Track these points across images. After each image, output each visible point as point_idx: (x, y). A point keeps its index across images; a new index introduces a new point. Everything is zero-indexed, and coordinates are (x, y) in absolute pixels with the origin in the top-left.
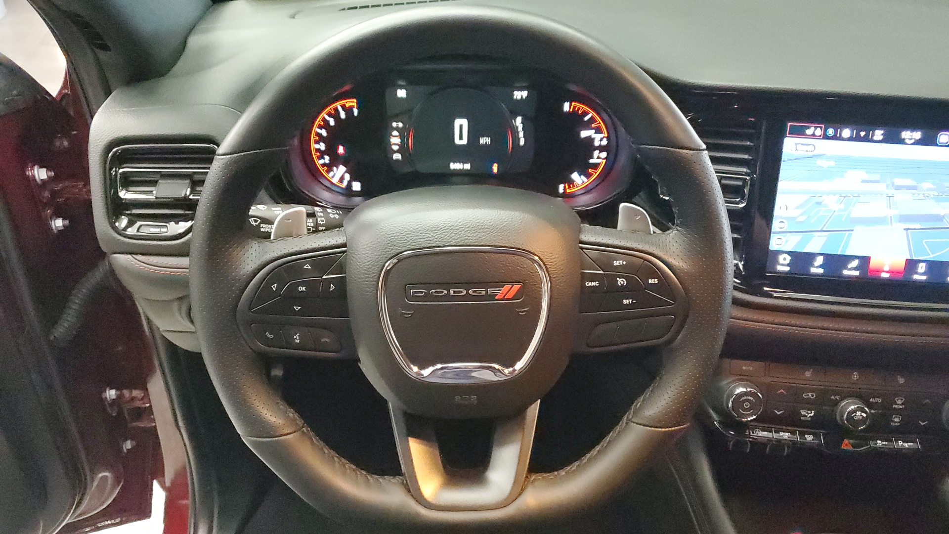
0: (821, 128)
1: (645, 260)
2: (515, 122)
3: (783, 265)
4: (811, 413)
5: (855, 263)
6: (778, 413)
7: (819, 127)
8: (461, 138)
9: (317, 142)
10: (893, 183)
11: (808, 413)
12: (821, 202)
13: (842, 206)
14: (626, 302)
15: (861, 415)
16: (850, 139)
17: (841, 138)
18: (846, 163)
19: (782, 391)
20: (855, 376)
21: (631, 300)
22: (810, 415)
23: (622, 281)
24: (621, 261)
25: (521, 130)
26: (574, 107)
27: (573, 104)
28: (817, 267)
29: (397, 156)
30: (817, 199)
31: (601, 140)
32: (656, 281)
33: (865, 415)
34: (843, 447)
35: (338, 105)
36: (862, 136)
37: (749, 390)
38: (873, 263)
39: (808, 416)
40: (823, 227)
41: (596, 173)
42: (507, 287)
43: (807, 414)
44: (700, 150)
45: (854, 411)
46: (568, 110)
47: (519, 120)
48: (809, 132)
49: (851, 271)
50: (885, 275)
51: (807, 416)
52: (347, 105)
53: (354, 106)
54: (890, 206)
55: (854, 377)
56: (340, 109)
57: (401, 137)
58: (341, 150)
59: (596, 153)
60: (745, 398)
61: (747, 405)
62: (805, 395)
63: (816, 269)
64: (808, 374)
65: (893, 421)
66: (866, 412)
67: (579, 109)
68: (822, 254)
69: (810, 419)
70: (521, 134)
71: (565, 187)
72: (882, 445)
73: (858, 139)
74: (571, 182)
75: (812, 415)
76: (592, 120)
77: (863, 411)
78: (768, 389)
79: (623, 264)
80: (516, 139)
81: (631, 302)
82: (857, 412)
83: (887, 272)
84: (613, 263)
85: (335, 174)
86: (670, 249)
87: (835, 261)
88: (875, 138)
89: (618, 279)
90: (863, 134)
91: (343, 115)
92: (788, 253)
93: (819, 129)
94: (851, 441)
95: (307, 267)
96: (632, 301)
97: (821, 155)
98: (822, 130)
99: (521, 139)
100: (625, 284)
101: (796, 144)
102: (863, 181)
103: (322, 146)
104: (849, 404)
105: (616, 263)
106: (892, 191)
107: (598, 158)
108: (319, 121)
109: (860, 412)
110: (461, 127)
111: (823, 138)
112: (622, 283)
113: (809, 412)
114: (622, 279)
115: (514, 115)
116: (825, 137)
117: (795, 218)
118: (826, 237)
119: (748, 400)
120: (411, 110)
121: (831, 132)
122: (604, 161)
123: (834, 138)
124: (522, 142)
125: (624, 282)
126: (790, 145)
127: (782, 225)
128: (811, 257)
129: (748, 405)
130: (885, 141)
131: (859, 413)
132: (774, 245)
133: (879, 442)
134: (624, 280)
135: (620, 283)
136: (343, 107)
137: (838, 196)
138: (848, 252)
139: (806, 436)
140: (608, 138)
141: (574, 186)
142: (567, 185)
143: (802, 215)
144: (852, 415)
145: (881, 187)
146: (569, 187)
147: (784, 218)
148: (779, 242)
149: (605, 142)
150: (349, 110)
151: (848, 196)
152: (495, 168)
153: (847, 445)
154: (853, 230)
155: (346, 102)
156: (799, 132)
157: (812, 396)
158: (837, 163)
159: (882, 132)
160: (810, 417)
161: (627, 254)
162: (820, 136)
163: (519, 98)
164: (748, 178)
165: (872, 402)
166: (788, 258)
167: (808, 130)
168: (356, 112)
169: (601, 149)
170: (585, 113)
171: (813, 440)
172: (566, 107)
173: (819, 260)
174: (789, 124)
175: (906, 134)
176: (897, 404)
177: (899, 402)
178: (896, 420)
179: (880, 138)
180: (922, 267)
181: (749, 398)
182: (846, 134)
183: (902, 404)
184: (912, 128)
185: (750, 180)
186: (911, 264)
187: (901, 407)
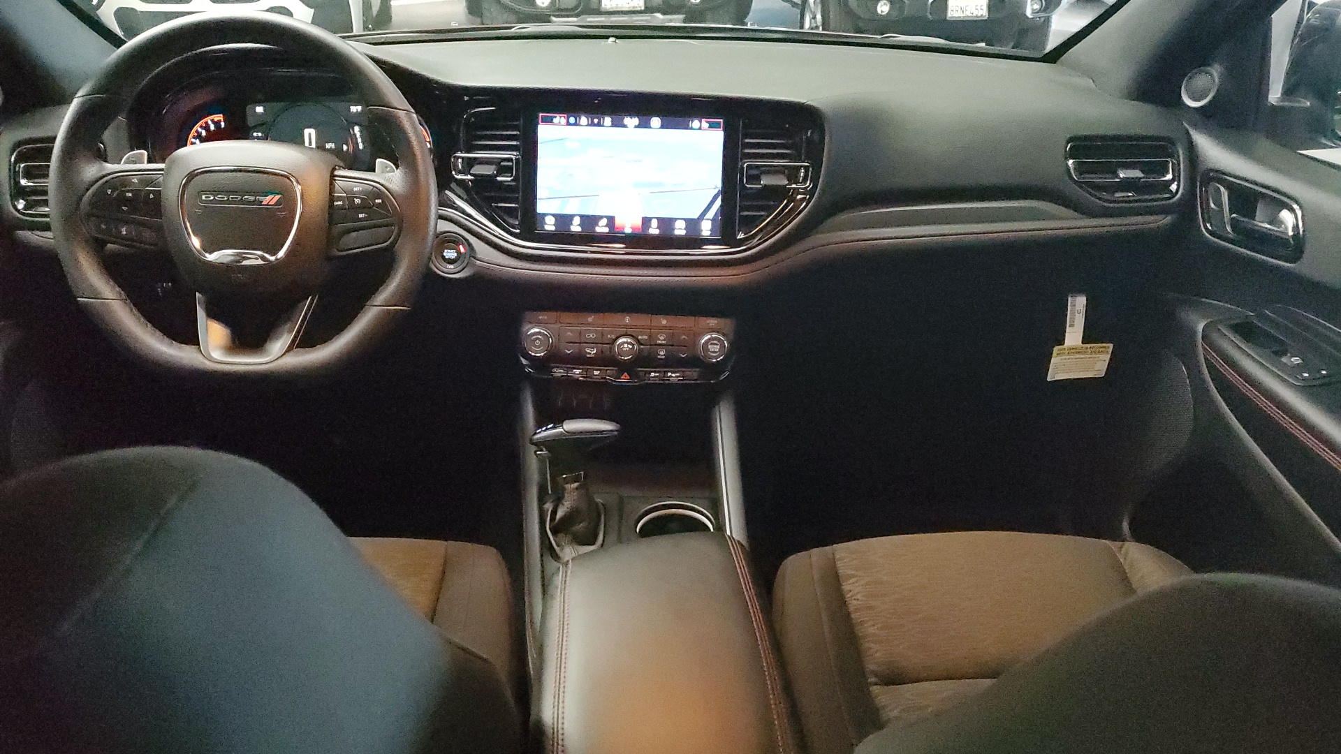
0: (564, 117)
1: (373, 186)
2: (353, 131)
3: (550, 225)
4: (594, 350)
5: (604, 222)
6: (569, 352)
10: (625, 158)
12: (573, 174)
14: (361, 216)
15: (628, 347)
16: (587, 125)
17: (580, 125)
18: (587, 145)
19: (570, 333)
20: (627, 319)
22: (593, 352)
23: (358, 201)
24: (359, 188)
30: (569, 172)
32: (381, 202)
33: (631, 347)
37: (538, 330)
38: (618, 222)
39: (592, 354)
40: (577, 193)
42: (271, 196)
43: (591, 352)
45: (623, 344)
47: (357, 129)
48: (556, 120)
49: (601, 228)
50: (627, 230)
51: (590, 354)
52: (216, 119)
54: (624, 176)
56: (210, 122)
60: (536, 337)
62: (589, 337)
63: (576, 227)
64: (590, 319)
65: (659, 355)
66: (632, 344)
68: (579, 215)
69: (594, 357)
70: (359, 140)
72: (655, 377)
73: (593, 124)
75: (595, 352)
77: (629, 343)
78: (559, 333)
79: (360, 190)
81: (364, 216)
83: (629, 228)
84: (355, 189)
86: (392, 180)
87: (590, 221)
88: (606, 124)
89: (355, 200)
90: (596, 121)
91: (212, 127)
92: (553, 215)
93: (563, 118)
95: (135, 180)
97: (568, 138)
98: (565, 119)
100: (360, 204)
101: (547, 130)
102: (602, 157)
106: (624, 164)
108: (193, 133)
110: (310, 134)
111: (567, 125)
113: (592, 350)
116: (569, 124)
117: (554, 186)
118: (581, 202)
121: (572, 120)
123: (575, 124)
124: (361, 147)
126: (544, 131)
127: (544, 193)
128: (571, 217)
129: (539, 343)
130: (613, 125)
131: (626, 345)
132: (541, 208)
133: (652, 374)
134: (360, 201)
135: (357, 203)
136: (213, 121)
137: (584, 169)
138: (599, 213)
139: (594, 372)
143: (558, 183)
144: (621, 347)
145: (616, 161)
147: (546, 187)
148: (544, 206)
150: (217, 124)
154: (598, 196)
155: (214, 117)
156: (549, 121)
157: (593, 336)
158: (580, 144)
159: (610, 119)
160: (594, 354)
161: (363, 184)
162: (565, 123)
163: (355, 111)
165: (640, 339)
166: (553, 219)
167: (559, 119)
168: (223, 124)
171: (599, 375)
173: (577, 220)
174: (541, 115)
175: (627, 120)
176: (659, 339)
177: (662, 338)
178: (662, 353)
179: (610, 124)
180: (654, 223)
181: (539, 337)
182: (584, 120)
183: (664, 340)
184: (631, 115)
185: (516, 159)
186: (646, 221)
187: (664, 342)
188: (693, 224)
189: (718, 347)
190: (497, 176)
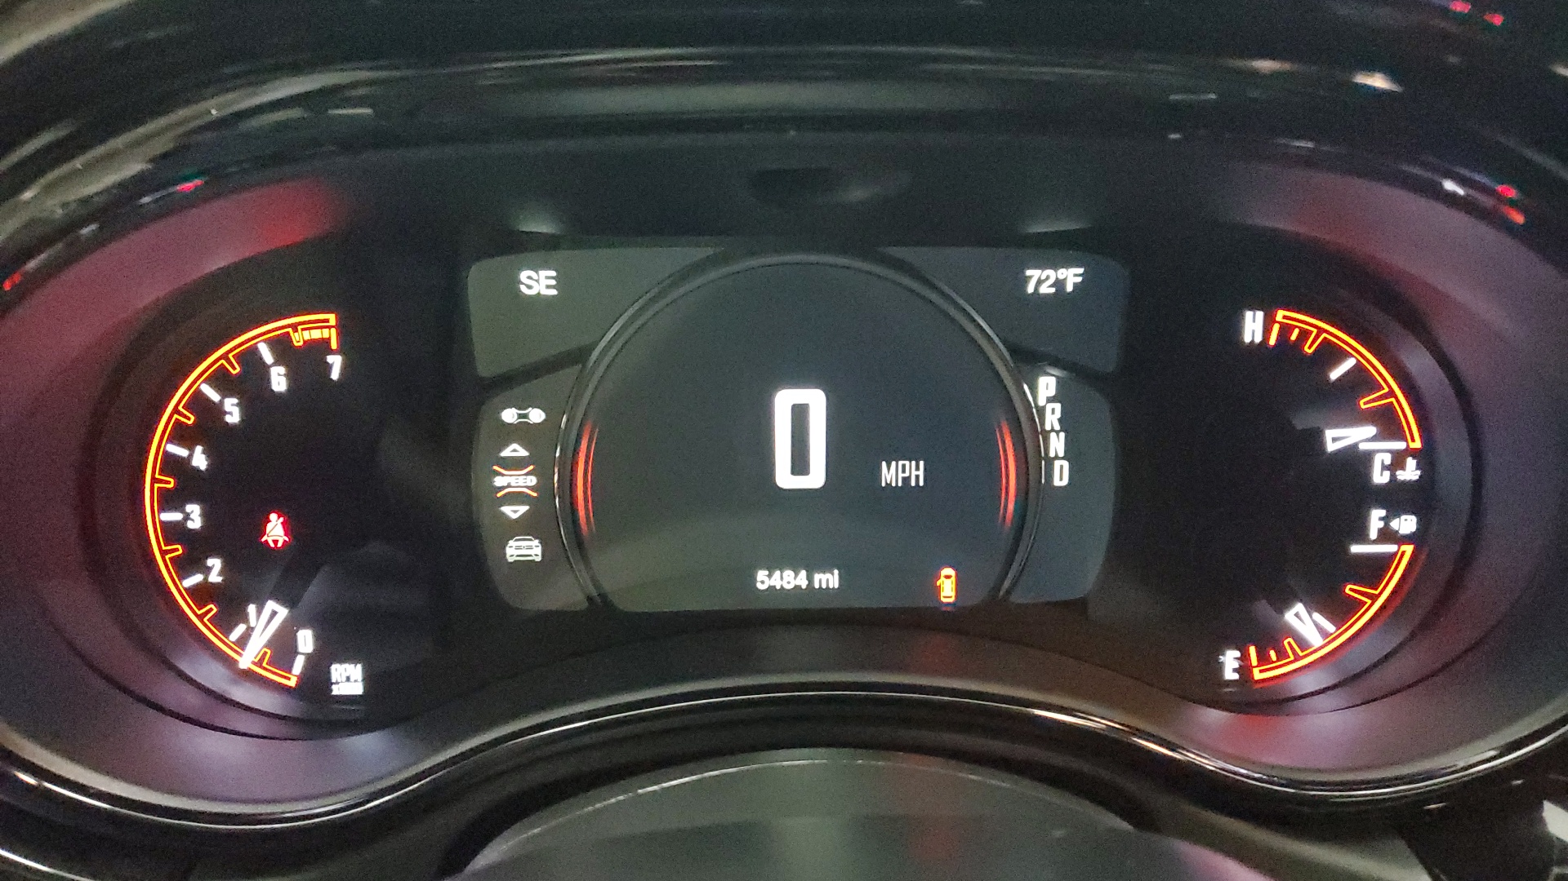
8: (800, 465)
9: (168, 500)
25: (1057, 427)
26: (1285, 330)
27: (1280, 314)
29: (524, 549)
31: (1398, 461)
35: (259, 339)
41: (1374, 598)
46: (1258, 339)
47: (1047, 385)
52: (298, 339)
53: (327, 341)
56: (266, 354)
57: (538, 463)
58: (275, 531)
59: (1376, 518)
67: (1304, 334)
70: (1057, 445)
71: (1245, 657)
74: (1270, 639)
76: (1360, 381)
80: (1032, 460)
85: (250, 630)
91: (278, 380)
99: (1057, 464)
103: (195, 516)
107: (1386, 535)
108: (177, 410)
110: (800, 420)
115: (1029, 361)
120: (578, 356)
122: (1409, 549)
124: (1061, 475)
136: (281, 346)
140: (1426, 458)
141: (1282, 654)
142: (1252, 650)
146: (1263, 659)
149: (1410, 472)
150: (305, 361)
152: (947, 588)
155: (294, 327)
163: (1047, 292)
168: (335, 364)
169: (1396, 498)
170: (1330, 353)
172: (1252, 326)
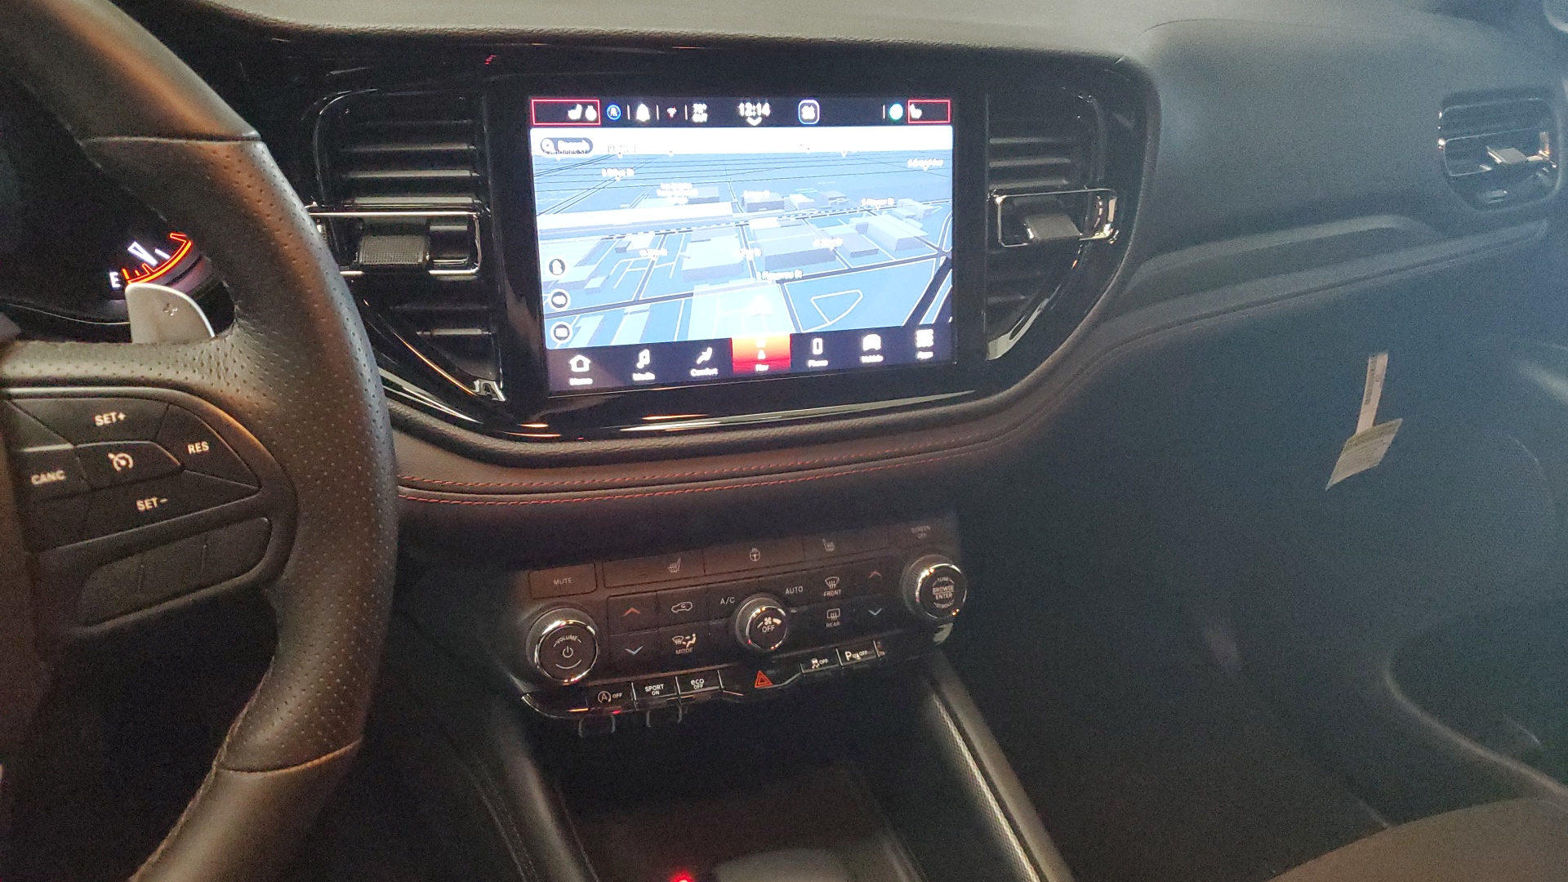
0: (594, 105)
1: (167, 401)
3: (580, 376)
4: (691, 639)
5: (707, 355)
6: (634, 653)
7: (591, 104)
10: (743, 199)
11: (687, 641)
12: (625, 248)
13: (664, 252)
14: (143, 505)
15: (773, 623)
16: (652, 123)
17: (634, 123)
18: (653, 170)
19: (632, 609)
20: (755, 555)
21: (154, 500)
22: (689, 642)
23: (123, 458)
24: (113, 414)
28: (643, 371)
30: (618, 244)
32: (206, 447)
33: (778, 621)
34: (758, 685)
36: (672, 115)
37: (571, 622)
38: (739, 348)
39: (687, 646)
40: (638, 295)
43: (684, 643)
44: (242, 139)
45: (761, 618)
48: (574, 114)
49: (703, 370)
50: (761, 368)
51: (684, 647)
54: (746, 243)
55: (753, 558)
60: (562, 639)
61: (568, 652)
62: (675, 609)
63: (642, 374)
64: (674, 569)
65: (829, 621)
66: (779, 616)
68: (647, 346)
69: (691, 650)
71: (122, 276)
72: (821, 666)
73: (664, 122)
75: (693, 641)
77: (775, 614)
78: (606, 615)
79: (118, 420)
81: (155, 504)
82: (766, 619)
83: (763, 362)
84: (95, 422)
86: (227, 370)
87: (672, 355)
88: (696, 118)
89: (111, 456)
90: (672, 111)
92: (584, 351)
93: (590, 109)
94: (770, 672)
96: (158, 501)
97: (607, 157)
98: (596, 110)
100: (131, 466)
101: (555, 141)
102: (692, 202)
104: (752, 608)
105: (101, 420)
106: (743, 215)
109: (770, 618)
111: (603, 125)
112: (123, 463)
113: (688, 637)
114: (121, 455)
116: (605, 122)
117: (584, 283)
118: (648, 313)
119: (569, 643)
121: (614, 111)
123: (623, 122)
125: (127, 460)
126: (540, 138)
127: (560, 300)
128: (628, 353)
129: (570, 651)
130: (712, 122)
131: (768, 621)
132: (553, 342)
133: (815, 661)
134: (127, 456)
135: (119, 465)
137: (652, 234)
138: (692, 336)
139: (693, 682)
141: (142, 272)
142: (124, 271)
143: (592, 276)
144: (759, 626)
145: (723, 209)
146: (133, 276)
147: (562, 286)
148: (562, 332)
151: (672, 231)
153: (762, 683)
154: (692, 295)
156: (557, 117)
157: (688, 606)
158: (637, 171)
159: (704, 107)
160: (691, 645)
161: (126, 396)
162: (596, 121)
164: (474, 214)
165: (789, 595)
166: (587, 362)
167: (572, 110)
171: (704, 686)
173: (644, 358)
174: (534, 102)
175: (746, 109)
176: (828, 589)
177: (832, 585)
178: (834, 617)
179: (704, 118)
180: (817, 346)
181: (572, 638)
182: (643, 113)
183: (837, 588)
184: (755, 96)
185: (479, 217)
186: (800, 342)
187: (836, 593)
188: (897, 338)
189: (952, 588)
190: (431, 265)
